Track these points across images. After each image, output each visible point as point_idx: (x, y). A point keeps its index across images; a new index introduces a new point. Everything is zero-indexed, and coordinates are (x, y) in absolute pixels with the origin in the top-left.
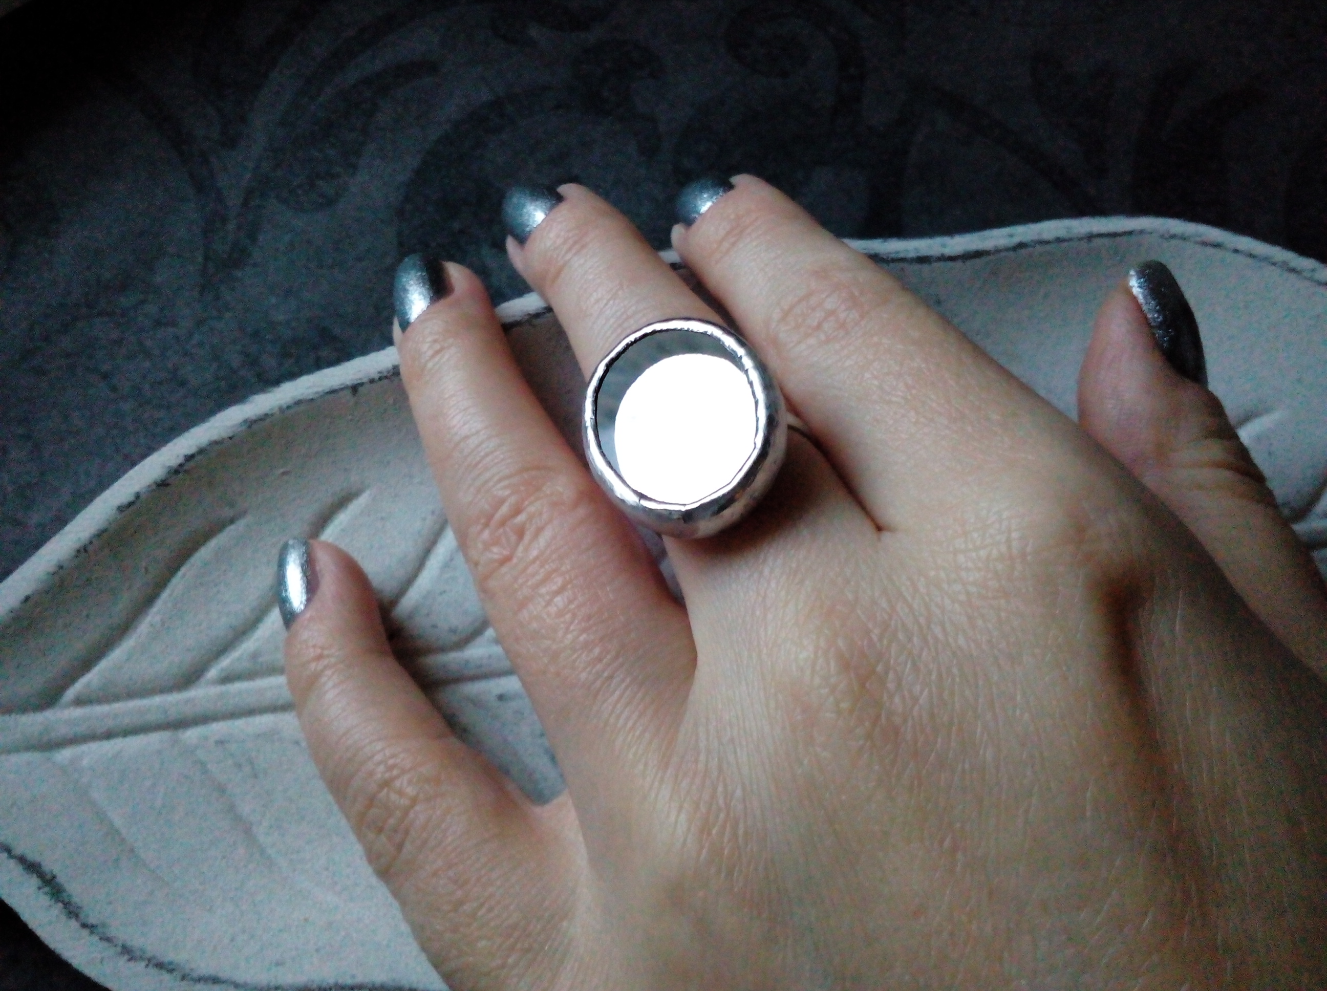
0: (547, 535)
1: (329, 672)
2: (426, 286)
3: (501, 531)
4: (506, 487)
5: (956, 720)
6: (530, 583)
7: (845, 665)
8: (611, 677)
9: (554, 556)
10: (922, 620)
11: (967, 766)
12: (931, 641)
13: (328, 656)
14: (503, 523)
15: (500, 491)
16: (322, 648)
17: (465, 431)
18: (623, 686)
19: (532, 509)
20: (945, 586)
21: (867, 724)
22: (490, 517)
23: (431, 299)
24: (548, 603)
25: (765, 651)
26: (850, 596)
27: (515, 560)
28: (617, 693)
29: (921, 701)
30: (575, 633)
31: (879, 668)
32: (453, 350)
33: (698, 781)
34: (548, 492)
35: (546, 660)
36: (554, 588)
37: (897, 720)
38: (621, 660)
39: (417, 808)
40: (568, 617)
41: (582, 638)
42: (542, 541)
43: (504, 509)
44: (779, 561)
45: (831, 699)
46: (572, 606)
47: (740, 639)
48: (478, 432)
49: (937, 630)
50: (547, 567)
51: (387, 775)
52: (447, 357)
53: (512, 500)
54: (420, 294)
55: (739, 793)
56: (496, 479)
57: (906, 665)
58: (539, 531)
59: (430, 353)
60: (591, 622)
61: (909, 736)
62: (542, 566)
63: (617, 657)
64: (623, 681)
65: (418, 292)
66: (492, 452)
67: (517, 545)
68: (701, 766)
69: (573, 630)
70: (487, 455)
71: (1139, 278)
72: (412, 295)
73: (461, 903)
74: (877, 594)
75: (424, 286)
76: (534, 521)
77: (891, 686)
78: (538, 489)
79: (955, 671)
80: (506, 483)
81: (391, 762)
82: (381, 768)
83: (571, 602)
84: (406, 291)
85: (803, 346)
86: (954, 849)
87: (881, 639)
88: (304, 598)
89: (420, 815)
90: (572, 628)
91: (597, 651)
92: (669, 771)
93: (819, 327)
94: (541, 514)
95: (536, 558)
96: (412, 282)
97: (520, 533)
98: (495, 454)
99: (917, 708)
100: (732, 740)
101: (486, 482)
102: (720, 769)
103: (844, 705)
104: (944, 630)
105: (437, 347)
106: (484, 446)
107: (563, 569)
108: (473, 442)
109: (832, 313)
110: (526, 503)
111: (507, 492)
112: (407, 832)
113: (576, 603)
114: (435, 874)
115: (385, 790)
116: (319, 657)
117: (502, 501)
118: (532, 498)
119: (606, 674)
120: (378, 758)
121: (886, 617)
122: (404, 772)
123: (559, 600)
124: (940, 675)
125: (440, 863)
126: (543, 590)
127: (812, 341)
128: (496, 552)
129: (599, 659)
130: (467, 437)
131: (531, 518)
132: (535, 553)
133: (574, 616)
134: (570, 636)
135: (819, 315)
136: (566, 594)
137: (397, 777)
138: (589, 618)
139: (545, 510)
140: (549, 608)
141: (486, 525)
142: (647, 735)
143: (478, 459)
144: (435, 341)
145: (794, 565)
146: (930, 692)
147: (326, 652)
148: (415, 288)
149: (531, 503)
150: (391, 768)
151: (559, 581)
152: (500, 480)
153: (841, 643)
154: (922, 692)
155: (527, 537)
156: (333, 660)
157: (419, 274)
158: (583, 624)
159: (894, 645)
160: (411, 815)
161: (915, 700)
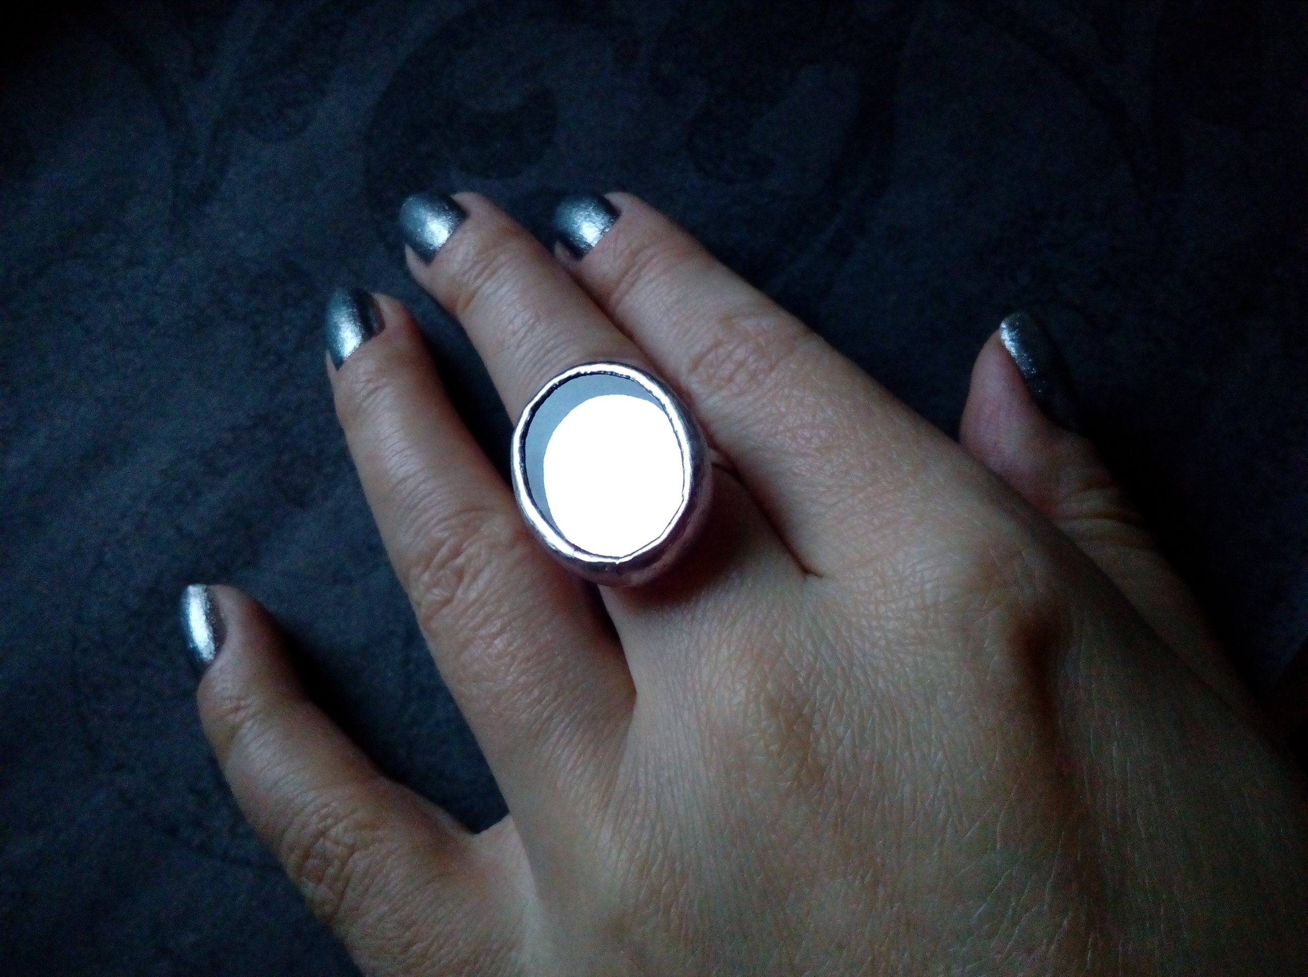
0: (486, 575)
1: (248, 724)
2: (358, 323)
3: (441, 572)
4: (446, 529)
5: (876, 758)
6: (471, 625)
7: (774, 708)
8: (550, 718)
9: (493, 598)
10: (845, 663)
11: (886, 803)
12: (853, 683)
13: (246, 707)
14: (443, 565)
15: (439, 533)
16: (239, 699)
17: (401, 473)
18: (563, 725)
19: (471, 550)
20: (866, 632)
21: (795, 765)
22: (430, 560)
23: (363, 336)
24: (489, 646)
25: (699, 694)
26: (778, 639)
27: (455, 602)
28: (557, 733)
29: (845, 743)
30: (515, 675)
31: (806, 711)
32: (387, 390)
33: (637, 821)
34: (486, 533)
35: (488, 702)
36: (494, 630)
37: (823, 761)
38: (560, 699)
39: (356, 855)
40: (507, 659)
41: (521, 680)
42: (481, 583)
43: (444, 551)
44: (710, 604)
45: (762, 743)
46: (511, 649)
47: (675, 680)
48: (415, 474)
49: (859, 673)
50: (486, 609)
51: (321, 826)
52: (382, 395)
53: (452, 541)
54: (352, 331)
55: (675, 833)
56: (434, 521)
57: (830, 707)
58: (478, 573)
59: (364, 393)
60: (530, 664)
61: (833, 778)
62: (481, 608)
63: (555, 699)
64: (562, 721)
65: (349, 329)
66: (430, 494)
67: (457, 586)
68: (640, 806)
69: (513, 672)
70: (424, 497)
71: (1010, 331)
72: (344, 332)
73: (410, 944)
74: (802, 637)
75: (355, 323)
76: (472, 564)
77: (817, 727)
78: (476, 530)
79: (876, 711)
80: (442, 526)
81: (323, 812)
82: (315, 818)
83: (510, 644)
84: (337, 328)
85: (716, 398)
86: (875, 884)
87: (807, 679)
88: (212, 647)
89: (360, 862)
90: (512, 670)
91: (536, 693)
92: (610, 811)
93: (730, 379)
94: (479, 555)
95: (475, 601)
96: (343, 319)
97: (460, 574)
98: (433, 496)
99: (841, 748)
100: (669, 781)
101: (426, 524)
102: (658, 808)
103: (774, 748)
104: (865, 673)
105: (371, 386)
106: (421, 488)
107: (503, 610)
108: (410, 484)
109: (741, 364)
110: (465, 545)
111: (446, 534)
112: (348, 880)
113: (515, 645)
114: (381, 919)
115: (321, 840)
116: (237, 709)
117: (441, 543)
118: (471, 540)
119: (545, 715)
120: (311, 808)
121: (811, 659)
122: (338, 820)
123: (499, 643)
124: (861, 716)
125: (385, 908)
126: (483, 632)
127: (724, 393)
128: (437, 594)
129: (538, 701)
130: (405, 479)
131: (469, 560)
132: (473, 595)
133: (514, 658)
134: (510, 678)
135: (729, 367)
136: (505, 636)
137: (332, 826)
138: (528, 659)
139: (483, 552)
140: (490, 650)
141: (427, 566)
142: (587, 775)
143: (416, 501)
144: (369, 381)
145: (725, 608)
146: (853, 732)
147: (243, 703)
148: (347, 326)
149: (470, 545)
150: (325, 818)
151: (498, 623)
152: (439, 522)
153: (769, 686)
154: (845, 732)
155: (467, 579)
156: (251, 711)
157: (351, 310)
158: (523, 665)
159: (819, 687)
160: (351, 862)
161: (840, 741)
